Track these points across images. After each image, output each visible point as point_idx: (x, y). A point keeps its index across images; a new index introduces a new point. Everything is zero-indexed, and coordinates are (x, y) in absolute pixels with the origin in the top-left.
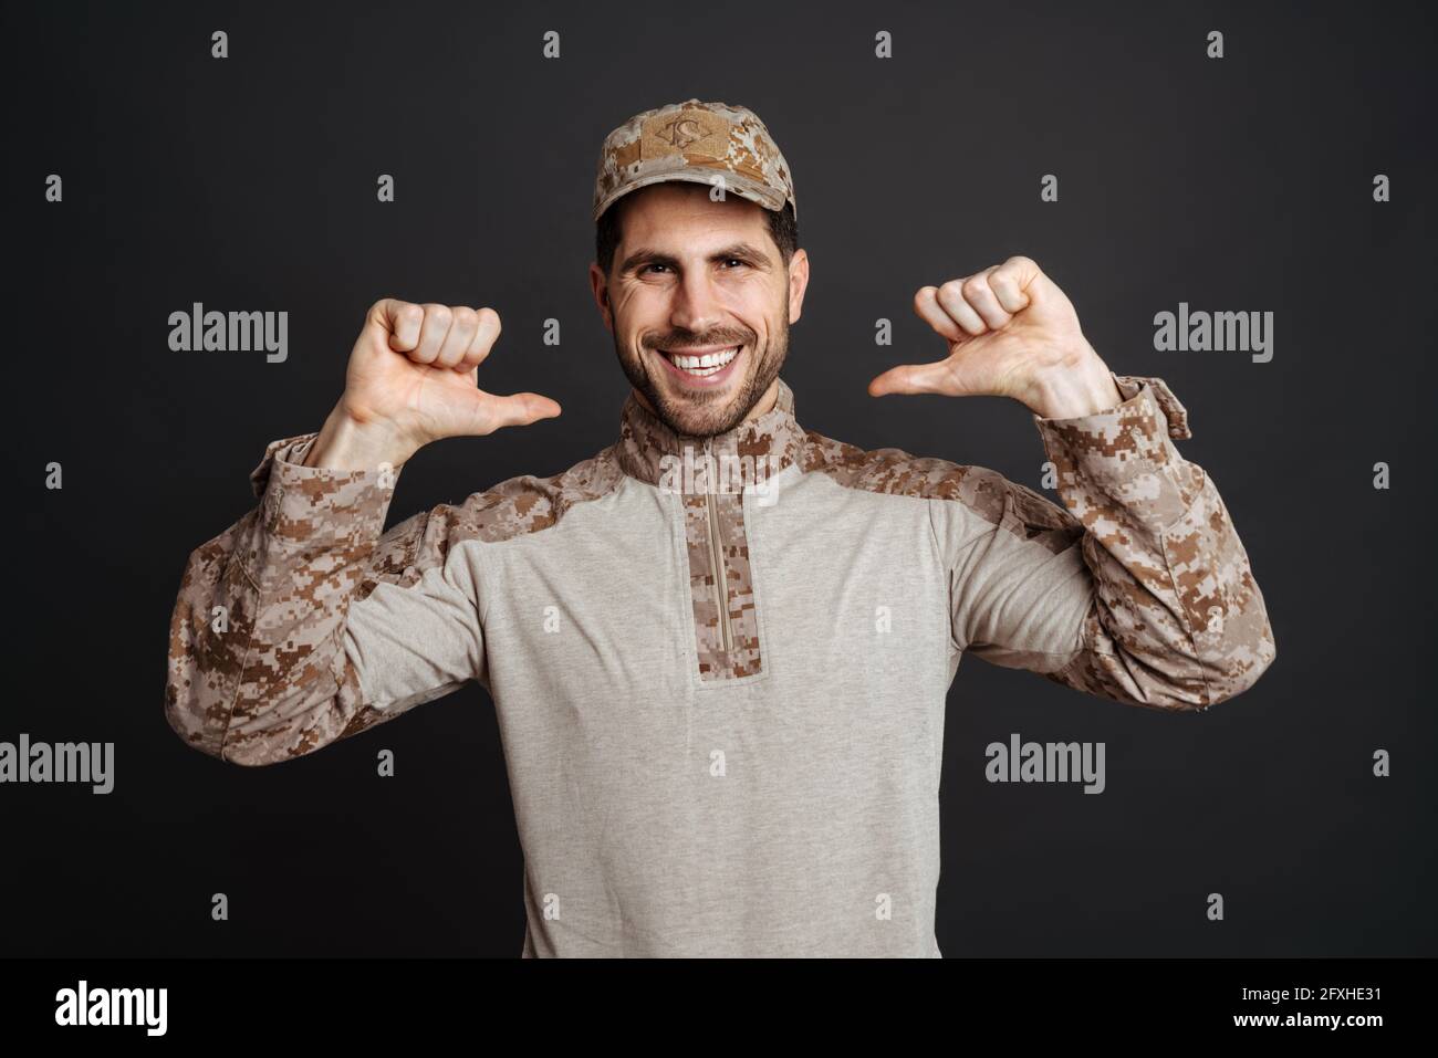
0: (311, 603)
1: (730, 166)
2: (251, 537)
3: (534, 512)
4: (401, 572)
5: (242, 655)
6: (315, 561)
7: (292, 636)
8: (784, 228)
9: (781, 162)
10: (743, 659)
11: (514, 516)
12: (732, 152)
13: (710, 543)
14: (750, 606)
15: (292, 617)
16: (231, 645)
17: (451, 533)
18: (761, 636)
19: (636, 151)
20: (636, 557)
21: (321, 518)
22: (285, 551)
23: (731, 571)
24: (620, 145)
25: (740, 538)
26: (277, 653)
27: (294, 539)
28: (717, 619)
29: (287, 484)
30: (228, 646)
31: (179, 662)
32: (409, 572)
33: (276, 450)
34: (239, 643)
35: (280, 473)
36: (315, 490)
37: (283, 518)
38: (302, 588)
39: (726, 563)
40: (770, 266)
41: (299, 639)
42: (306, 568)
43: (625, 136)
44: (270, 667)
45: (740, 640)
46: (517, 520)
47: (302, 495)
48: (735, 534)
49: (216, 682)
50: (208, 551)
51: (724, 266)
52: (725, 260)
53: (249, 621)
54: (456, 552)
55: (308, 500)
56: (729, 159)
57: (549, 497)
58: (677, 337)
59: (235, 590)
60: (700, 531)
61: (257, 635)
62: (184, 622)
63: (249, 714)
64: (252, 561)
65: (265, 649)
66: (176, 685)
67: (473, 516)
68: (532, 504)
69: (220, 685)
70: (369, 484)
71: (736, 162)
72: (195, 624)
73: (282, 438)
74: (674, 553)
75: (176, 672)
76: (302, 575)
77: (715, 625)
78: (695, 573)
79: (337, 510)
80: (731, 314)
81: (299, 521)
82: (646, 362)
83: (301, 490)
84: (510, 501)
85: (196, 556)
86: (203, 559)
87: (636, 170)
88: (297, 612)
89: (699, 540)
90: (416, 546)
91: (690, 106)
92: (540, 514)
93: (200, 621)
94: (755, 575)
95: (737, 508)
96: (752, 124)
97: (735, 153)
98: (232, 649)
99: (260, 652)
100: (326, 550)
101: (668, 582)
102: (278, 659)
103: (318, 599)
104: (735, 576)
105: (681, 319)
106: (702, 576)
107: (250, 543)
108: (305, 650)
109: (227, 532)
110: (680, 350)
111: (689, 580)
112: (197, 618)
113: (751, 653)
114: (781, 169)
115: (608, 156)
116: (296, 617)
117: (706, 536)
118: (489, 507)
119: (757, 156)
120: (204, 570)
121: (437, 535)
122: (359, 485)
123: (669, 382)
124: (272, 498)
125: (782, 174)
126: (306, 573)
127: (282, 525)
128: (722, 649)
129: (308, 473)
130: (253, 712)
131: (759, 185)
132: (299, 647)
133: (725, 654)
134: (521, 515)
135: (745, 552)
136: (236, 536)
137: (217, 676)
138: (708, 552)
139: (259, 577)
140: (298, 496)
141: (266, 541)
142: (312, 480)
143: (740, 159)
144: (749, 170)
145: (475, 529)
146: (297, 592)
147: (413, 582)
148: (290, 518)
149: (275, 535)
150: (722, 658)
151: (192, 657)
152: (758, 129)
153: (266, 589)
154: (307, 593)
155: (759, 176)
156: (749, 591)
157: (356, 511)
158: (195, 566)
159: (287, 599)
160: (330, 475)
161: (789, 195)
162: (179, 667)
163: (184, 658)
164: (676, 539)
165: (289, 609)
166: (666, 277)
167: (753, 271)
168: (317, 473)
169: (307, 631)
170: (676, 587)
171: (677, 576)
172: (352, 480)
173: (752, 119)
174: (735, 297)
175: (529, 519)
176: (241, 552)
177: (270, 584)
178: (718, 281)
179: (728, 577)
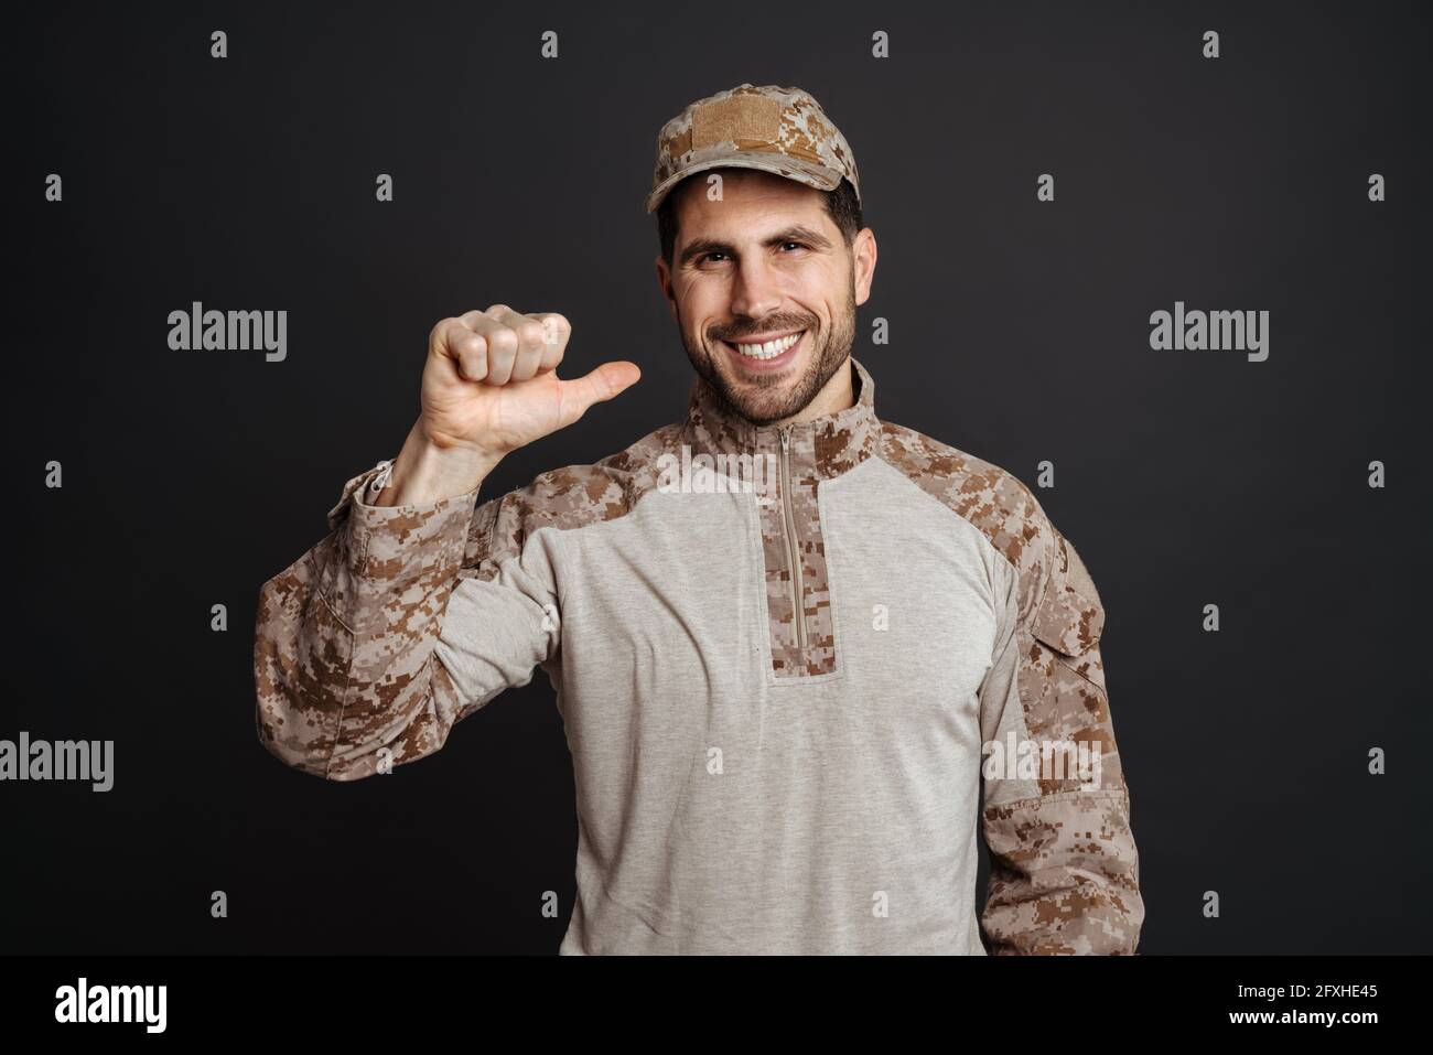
0: (405, 635)
1: (782, 149)
2: (334, 575)
3: (605, 499)
4: (477, 566)
5: (341, 693)
6: (405, 593)
7: (390, 670)
8: (843, 205)
9: (839, 140)
10: (817, 657)
11: (586, 502)
12: (784, 135)
13: (786, 537)
14: (826, 604)
15: (388, 652)
16: (329, 685)
17: (526, 522)
18: (836, 633)
19: (687, 141)
20: (710, 549)
21: (410, 554)
22: (377, 592)
23: (807, 567)
24: (673, 136)
25: (815, 534)
26: (377, 688)
27: (385, 579)
28: (791, 616)
29: (374, 526)
30: (324, 686)
31: (269, 701)
32: (485, 565)
33: (354, 489)
34: (336, 683)
35: (364, 517)
36: (400, 529)
37: (372, 560)
38: (395, 624)
39: (802, 560)
40: (829, 245)
41: (396, 672)
42: (398, 602)
43: (678, 127)
44: (371, 701)
45: (814, 638)
46: (589, 507)
47: (390, 535)
48: (810, 529)
49: (316, 720)
50: (282, 583)
51: (782, 249)
52: (782, 244)
53: (345, 662)
54: (533, 541)
55: (396, 538)
56: (781, 142)
57: (622, 484)
58: (738, 325)
59: (326, 631)
60: (775, 524)
61: (354, 674)
62: (269, 659)
63: (354, 743)
64: (339, 602)
65: (364, 687)
66: (270, 724)
67: (546, 503)
68: (603, 491)
69: (320, 722)
70: (453, 512)
71: (788, 144)
72: (283, 662)
73: (357, 475)
74: (749, 545)
75: (268, 711)
76: (394, 610)
77: (789, 622)
78: (770, 568)
79: (423, 542)
80: (792, 298)
81: (388, 561)
82: (712, 353)
83: (388, 530)
84: (580, 487)
85: (269, 588)
86: (279, 591)
87: (688, 159)
88: (393, 647)
89: (774, 534)
90: (489, 537)
91: (740, 91)
92: (612, 501)
93: (287, 659)
94: (831, 574)
95: (812, 502)
96: (804, 105)
97: (787, 135)
98: (329, 689)
99: (360, 690)
100: (414, 581)
101: (743, 574)
102: (378, 694)
103: (413, 630)
104: (811, 572)
105: (741, 306)
106: (778, 571)
107: (334, 582)
108: (404, 680)
109: (300, 561)
110: (744, 339)
111: (764, 574)
112: (283, 655)
113: (825, 651)
114: (838, 148)
115: (662, 148)
116: (392, 652)
117: (781, 529)
118: (560, 493)
119: (810, 137)
120: (283, 604)
121: (511, 526)
122: (445, 514)
123: (734, 368)
124: (358, 541)
125: (839, 153)
126: (398, 607)
127: (372, 567)
128: (796, 646)
129: (392, 513)
130: (358, 741)
131: (811, 166)
132: (398, 678)
133: (799, 651)
134: (593, 502)
135: (821, 548)
136: (315, 572)
137: (315, 714)
138: (784, 546)
139: (351, 619)
140: (385, 536)
141: (355, 584)
142: (398, 519)
143: (792, 141)
144: (802, 152)
145: (549, 516)
146: (391, 628)
147: (492, 575)
148: (380, 559)
149: (364, 577)
150: (796, 655)
151: (282, 695)
152: (812, 108)
153: (360, 630)
154: (401, 626)
155: (813, 156)
156: (825, 588)
157: (440, 538)
158: (270, 599)
159: (382, 636)
160: (415, 510)
161: (848, 174)
162: (272, 706)
163: (274, 696)
164: (751, 532)
165: (385, 644)
166: (723, 265)
167: (812, 254)
168: (402, 511)
169: (403, 662)
170: (751, 581)
171: (752, 570)
172: (437, 511)
173: (805, 100)
174: (794, 280)
175: (602, 507)
176: (324, 591)
177: (363, 624)
178: (776, 265)
179: (804, 573)
